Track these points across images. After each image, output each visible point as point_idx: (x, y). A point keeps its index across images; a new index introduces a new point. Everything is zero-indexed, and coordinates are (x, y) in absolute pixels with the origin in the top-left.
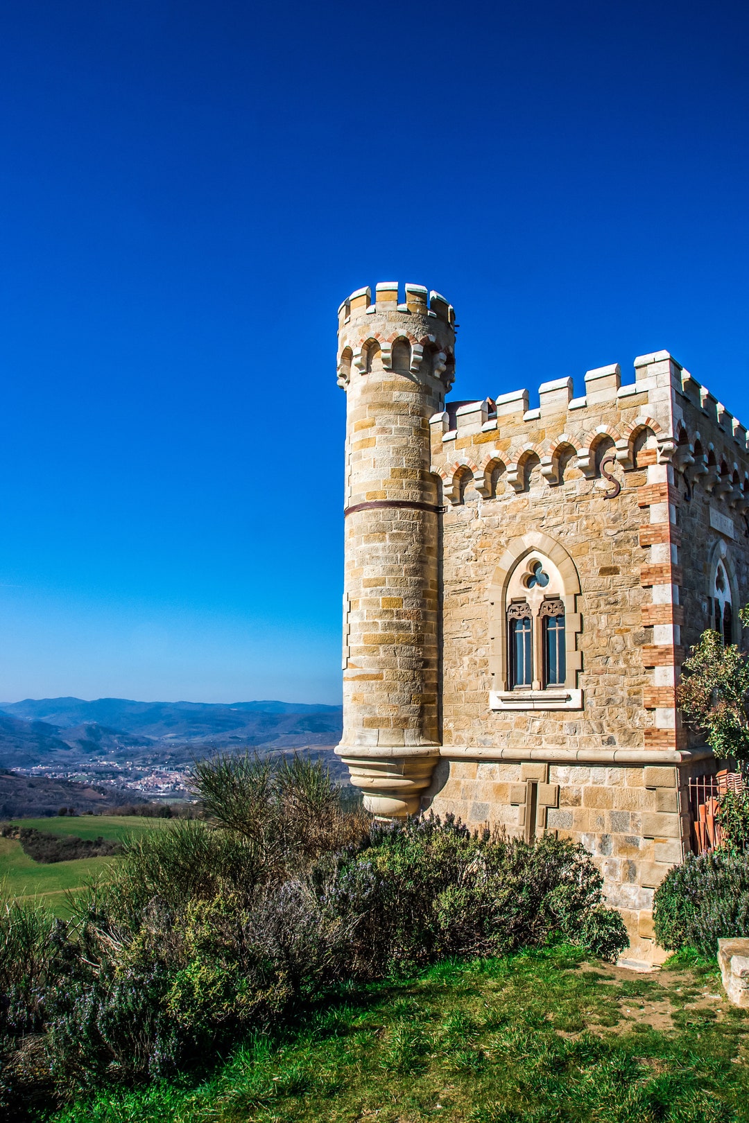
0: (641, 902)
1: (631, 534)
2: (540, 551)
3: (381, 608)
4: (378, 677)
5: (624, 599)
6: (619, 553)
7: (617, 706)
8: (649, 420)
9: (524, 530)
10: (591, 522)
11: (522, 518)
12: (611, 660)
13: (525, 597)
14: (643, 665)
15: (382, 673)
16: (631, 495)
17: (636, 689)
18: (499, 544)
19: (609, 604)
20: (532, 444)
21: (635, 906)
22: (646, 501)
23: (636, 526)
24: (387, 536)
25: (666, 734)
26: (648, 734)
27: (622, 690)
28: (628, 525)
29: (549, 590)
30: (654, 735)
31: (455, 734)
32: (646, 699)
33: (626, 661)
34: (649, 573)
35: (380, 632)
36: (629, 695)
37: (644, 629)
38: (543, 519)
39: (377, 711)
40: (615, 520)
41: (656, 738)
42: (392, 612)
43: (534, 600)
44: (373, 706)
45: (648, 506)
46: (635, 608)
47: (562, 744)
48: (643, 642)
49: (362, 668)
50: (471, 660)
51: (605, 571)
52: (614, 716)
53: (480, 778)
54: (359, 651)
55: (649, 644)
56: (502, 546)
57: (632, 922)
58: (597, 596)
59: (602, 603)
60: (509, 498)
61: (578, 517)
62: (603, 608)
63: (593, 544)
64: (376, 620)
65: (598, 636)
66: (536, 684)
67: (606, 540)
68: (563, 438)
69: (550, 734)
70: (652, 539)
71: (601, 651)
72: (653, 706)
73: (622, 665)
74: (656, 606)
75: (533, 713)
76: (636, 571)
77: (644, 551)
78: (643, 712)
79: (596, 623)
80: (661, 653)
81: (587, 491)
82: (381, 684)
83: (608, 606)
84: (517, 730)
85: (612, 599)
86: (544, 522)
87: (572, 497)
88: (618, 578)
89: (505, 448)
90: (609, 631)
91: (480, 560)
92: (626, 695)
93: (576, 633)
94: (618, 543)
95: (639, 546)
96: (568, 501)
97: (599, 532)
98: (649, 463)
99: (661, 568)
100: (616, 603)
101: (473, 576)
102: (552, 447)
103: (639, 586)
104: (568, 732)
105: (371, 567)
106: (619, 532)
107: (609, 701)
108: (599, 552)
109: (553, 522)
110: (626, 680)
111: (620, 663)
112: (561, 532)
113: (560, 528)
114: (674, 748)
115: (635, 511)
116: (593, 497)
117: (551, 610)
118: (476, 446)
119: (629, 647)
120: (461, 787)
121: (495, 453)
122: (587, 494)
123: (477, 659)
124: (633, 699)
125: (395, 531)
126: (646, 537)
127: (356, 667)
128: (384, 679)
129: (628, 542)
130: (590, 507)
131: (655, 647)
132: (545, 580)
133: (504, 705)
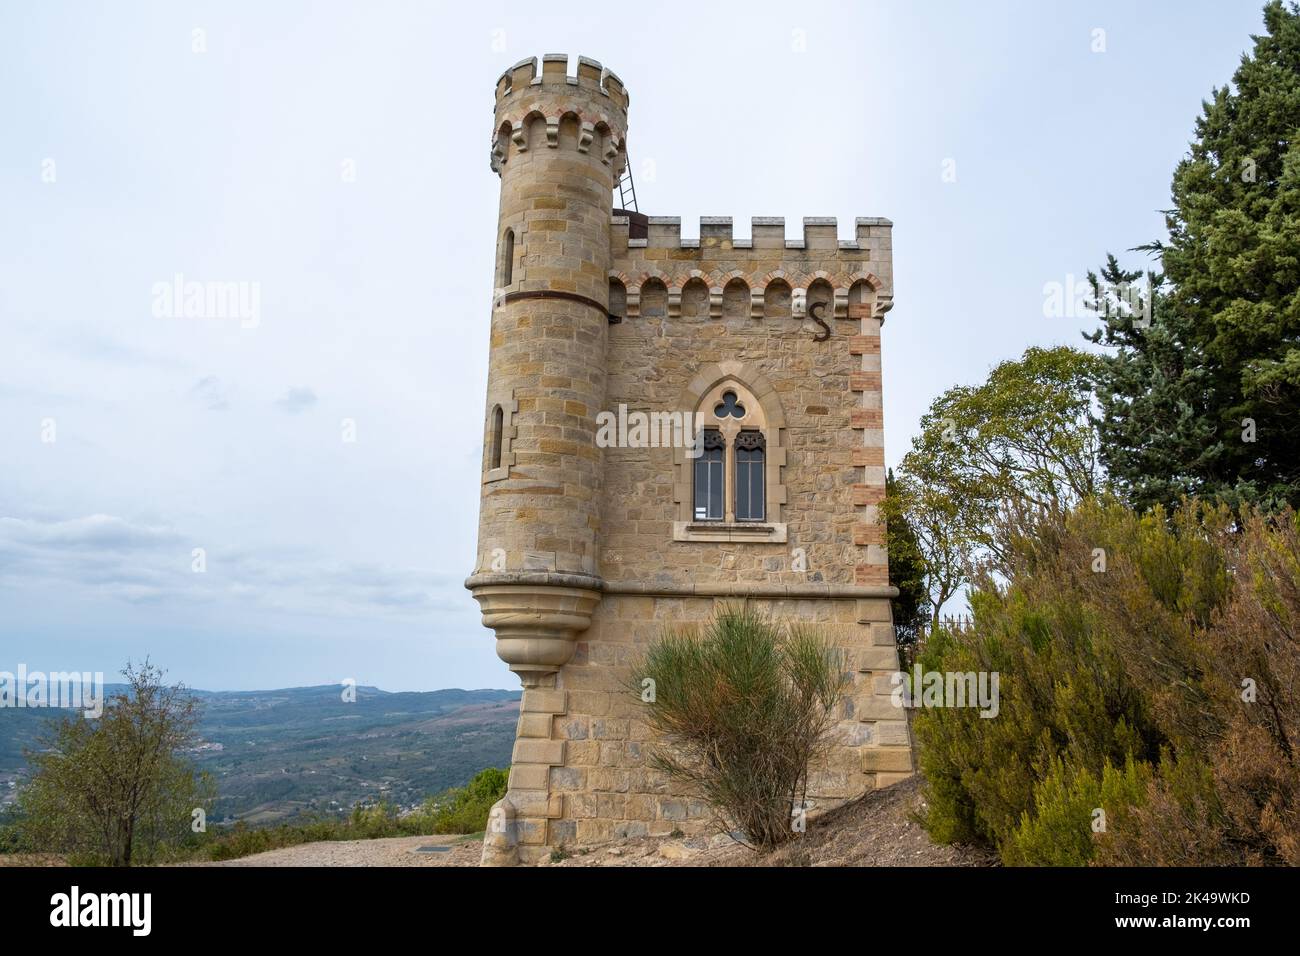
0: (862, 737)
1: (841, 378)
2: (739, 381)
3: (564, 412)
4: (558, 491)
5: (832, 438)
6: (827, 395)
7: (824, 542)
8: (870, 276)
9: (720, 357)
10: (797, 360)
11: (718, 344)
12: (818, 496)
13: (718, 426)
14: (852, 503)
15: (562, 487)
16: (841, 342)
17: (845, 526)
18: (688, 367)
19: (816, 442)
20: (742, 272)
21: (855, 743)
22: (859, 350)
23: (846, 372)
24: (574, 334)
25: (879, 570)
26: (860, 569)
27: (830, 527)
28: (837, 370)
29: (746, 420)
30: (866, 571)
31: (622, 569)
32: (856, 536)
33: (834, 498)
34: (860, 417)
35: (563, 439)
36: (838, 532)
37: (854, 469)
38: (742, 349)
39: (555, 531)
40: (824, 363)
41: (869, 574)
42: (576, 419)
43: (729, 430)
44: (550, 525)
45: (861, 355)
46: (844, 449)
47: (760, 580)
48: (852, 481)
49: (536, 478)
50: (647, 486)
51: (811, 410)
52: (821, 552)
53: (658, 617)
54: (532, 459)
55: (858, 484)
56: (692, 370)
57: (853, 759)
58: (803, 433)
59: (808, 441)
60: (702, 322)
61: (784, 354)
62: (808, 444)
63: (800, 383)
64: (558, 425)
65: (804, 472)
66: (730, 516)
67: (815, 381)
68: (778, 274)
69: (746, 569)
70: (864, 386)
71: (806, 487)
72: (865, 543)
73: (829, 502)
74: (868, 448)
75: (726, 548)
76: (846, 413)
77: (855, 397)
78: (851, 549)
79: (801, 459)
80: (873, 493)
81: (794, 330)
82: (562, 499)
83: (815, 444)
84: (706, 565)
85: (819, 438)
86: (743, 353)
87: (777, 333)
88: (825, 419)
89: (709, 270)
90: (815, 468)
91: (663, 381)
92: (834, 532)
93: (781, 466)
94: (827, 385)
95: (849, 390)
96: (773, 336)
97: (807, 372)
98: (863, 316)
99: (874, 413)
100: (823, 441)
101: (653, 396)
102: (765, 279)
103: (849, 428)
104: (769, 567)
105: (552, 364)
106: (828, 375)
107: (816, 538)
108: (805, 391)
109: (755, 354)
110: (834, 517)
111: (828, 499)
112: (763, 366)
113: (762, 361)
114: (887, 584)
115: (845, 357)
116: (801, 338)
117: (748, 442)
118: (671, 261)
119: (837, 484)
120: (633, 629)
121: (696, 273)
122: (794, 333)
123: (656, 486)
124: (843, 535)
125: (582, 330)
126: (858, 382)
127: (527, 477)
128: (564, 494)
129: (838, 385)
130: (798, 346)
131: (867, 487)
132: (740, 410)
133: (693, 537)
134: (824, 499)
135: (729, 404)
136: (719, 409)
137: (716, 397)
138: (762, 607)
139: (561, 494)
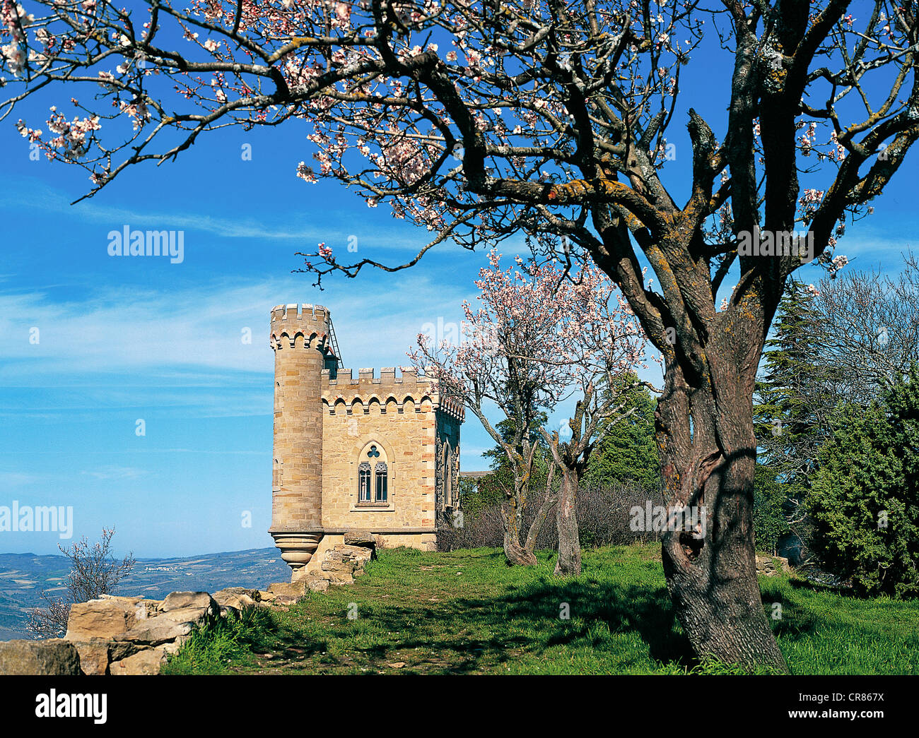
1: (418, 439)
2: (377, 441)
4: (300, 495)
5: (414, 465)
6: (412, 447)
7: (410, 510)
8: (429, 394)
9: (369, 431)
10: (400, 431)
11: (368, 426)
12: (408, 490)
13: (368, 461)
14: (421, 493)
16: (419, 423)
17: (418, 503)
19: (407, 467)
20: (376, 395)
22: (426, 426)
23: (420, 436)
25: (431, 521)
26: (423, 521)
27: (412, 503)
28: (417, 435)
29: (380, 459)
30: (426, 521)
31: (330, 523)
32: (422, 507)
33: (414, 491)
34: (425, 456)
36: (416, 505)
37: (422, 479)
38: (378, 427)
40: (411, 433)
41: (426, 523)
43: (373, 463)
44: (297, 509)
46: (419, 470)
47: (384, 526)
48: (422, 484)
49: (291, 490)
50: (340, 488)
51: (406, 453)
52: (409, 514)
54: (289, 483)
55: (424, 485)
58: (402, 464)
59: (404, 467)
61: (395, 429)
63: (401, 442)
65: (402, 481)
66: (373, 500)
67: (408, 441)
69: (379, 522)
70: (427, 442)
71: (403, 487)
72: (426, 510)
73: (412, 493)
74: (428, 470)
75: (371, 513)
76: (420, 454)
77: (424, 447)
78: (420, 512)
79: (402, 475)
80: (430, 489)
82: (302, 498)
84: (363, 520)
85: (409, 465)
86: (378, 429)
87: (392, 419)
88: (412, 457)
90: (407, 478)
92: (414, 505)
93: (393, 479)
94: (412, 442)
95: (421, 444)
96: (390, 421)
97: (404, 437)
98: (428, 411)
99: (431, 454)
100: (410, 467)
101: (342, 449)
102: (386, 397)
103: (421, 461)
104: (388, 520)
106: (413, 438)
107: (407, 508)
108: (403, 445)
109: (383, 429)
110: (414, 499)
111: (412, 491)
112: (386, 435)
113: (386, 432)
114: (434, 527)
115: (420, 430)
116: (402, 421)
117: (380, 468)
118: (347, 390)
119: (416, 485)
121: (357, 396)
122: (399, 419)
123: (343, 488)
124: (417, 507)
126: (425, 441)
127: (287, 490)
129: (417, 442)
130: (401, 425)
131: (427, 486)
132: (378, 454)
133: (357, 509)
134: (410, 491)
135: (373, 452)
136: (370, 454)
137: (368, 448)
138: (384, 537)
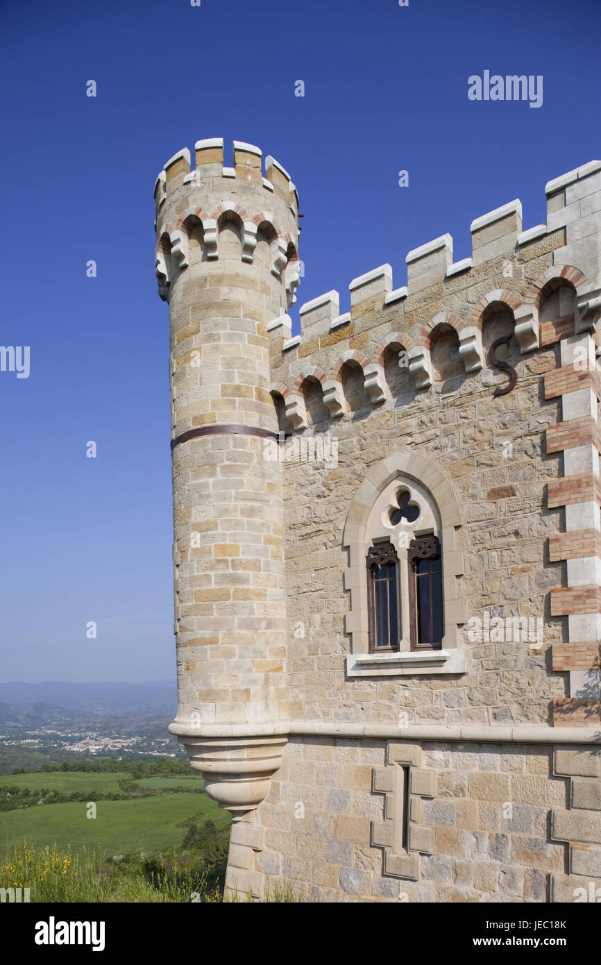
1: (533, 439)
4: (211, 641)
5: (522, 527)
7: (513, 669)
8: (566, 269)
9: (387, 451)
11: (384, 436)
12: (505, 608)
13: (389, 537)
15: (217, 636)
18: (356, 472)
20: (397, 334)
22: (559, 390)
23: (541, 428)
24: (218, 469)
25: (586, 705)
26: (558, 706)
27: (520, 648)
30: (567, 707)
31: (307, 707)
32: (555, 659)
33: (526, 610)
34: (560, 490)
35: (213, 586)
36: (530, 655)
37: (552, 566)
39: (213, 682)
41: (569, 711)
42: (225, 561)
45: (560, 397)
46: (537, 539)
47: (438, 719)
48: (549, 583)
52: (509, 682)
53: (337, 759)
54: (190, 611)
55: (559, 586)
56: (360, 475)
58: (484, 527)
59: (488, 536)
63: (479, 458)
64: (208, 572)
65: (486, 580)
66: (405, 643)
67: (498, 453)
68: (440, 319)
69: (422, 706)
70: (565, 442)
72: (565, 669)
73: (520, 616)
74: (571, 534)
75: (401, 682)
76: (540, 488)
77: (553, 461)
79: (484, 562)
80: (577, 597)
81: (471, 389)
82: (216, 649)
84: (382, 702)
85: (506, 530)
86: (412, 439)
88: (514, 501)
89: (361, 346)
90: (502, 572)
91: (332, 496)
92: (525, 655)
93: (458, 576)
95: (545, 455)
97: (489, 442)
98: (561, 337)
99: (578, 480)
100: (509, 534)
101: (324, 515)
102: (423, 333)
104: (448, 703)
105: (198, 508)
106: (514, 439)
108: (485, 470)
109: (426, 436)
111: (517, 613)
112: (436, 447)
113: (434, 444)
115: (538, 407)
116: (479, 397)
117: (422, 551)
118: (324, 349)
119: (528, 590)
120: (315, 771)
121: (348, 354)
122: (471, 394)
124: (536, 659)
126: (556, 440)
127: (188, 630)
128: (220, 643)
129: (529, 451)
130: (477, 409)
131: (569, 590)
132: (414, 512)
135: (404, 507)
136: (394, 515)
137: (389, 499)
139: (217, 643)
